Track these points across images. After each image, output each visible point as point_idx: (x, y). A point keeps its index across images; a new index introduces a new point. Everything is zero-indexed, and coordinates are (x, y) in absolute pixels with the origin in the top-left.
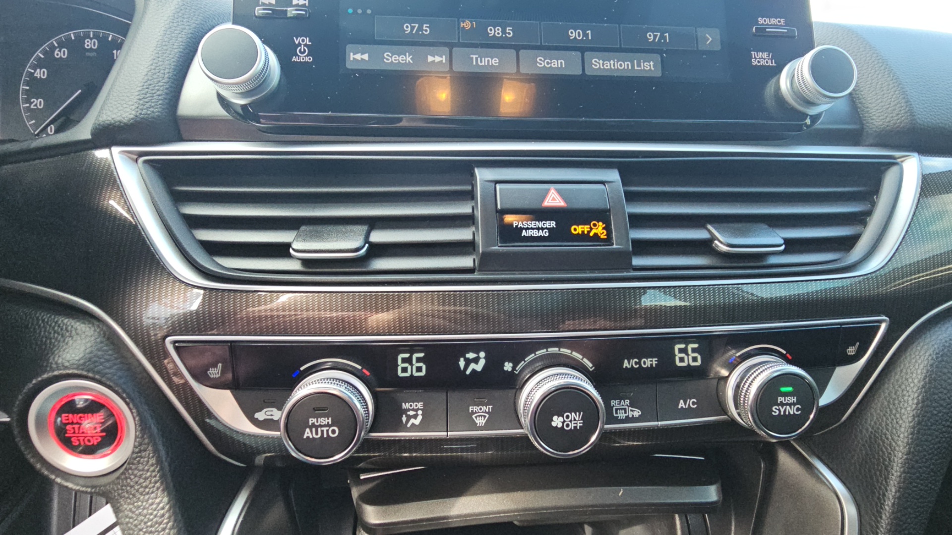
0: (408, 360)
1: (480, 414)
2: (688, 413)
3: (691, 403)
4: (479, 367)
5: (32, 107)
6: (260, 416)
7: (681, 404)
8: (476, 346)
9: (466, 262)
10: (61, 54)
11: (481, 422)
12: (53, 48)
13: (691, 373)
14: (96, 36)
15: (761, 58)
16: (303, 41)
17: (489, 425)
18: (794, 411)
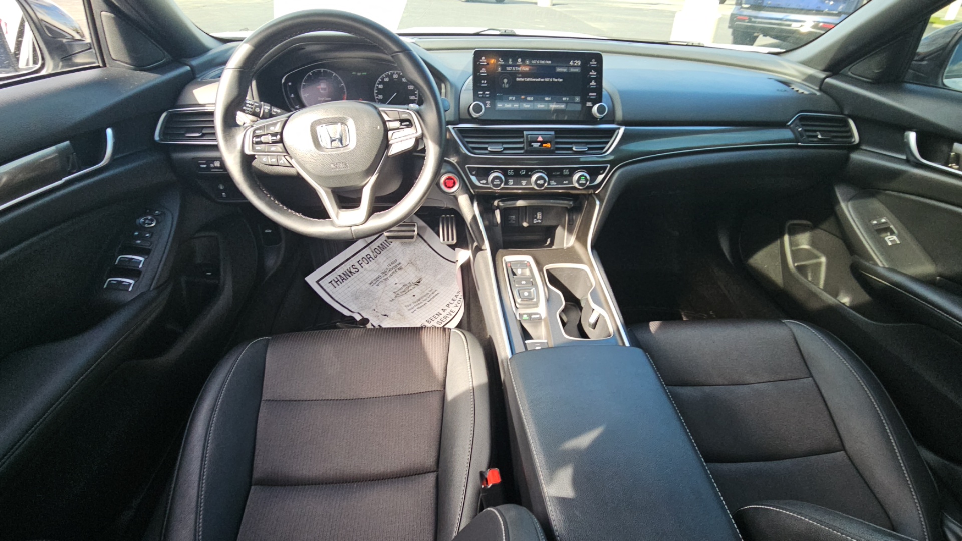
0: (510, 171)
1: (524, 183)
2: (565, 184)
3: (566, 182)
4: (524, 173)
5: (379, 98)
6: (482, 182)
8: (524, 169)
9: (522, 151)
10: (387, 79)
12: (384, 78)
13: (566, 176)
14: (397, 73)
15: (589, 104)
16: (488, 102)
17: (526, 185)
18: (584, 182)
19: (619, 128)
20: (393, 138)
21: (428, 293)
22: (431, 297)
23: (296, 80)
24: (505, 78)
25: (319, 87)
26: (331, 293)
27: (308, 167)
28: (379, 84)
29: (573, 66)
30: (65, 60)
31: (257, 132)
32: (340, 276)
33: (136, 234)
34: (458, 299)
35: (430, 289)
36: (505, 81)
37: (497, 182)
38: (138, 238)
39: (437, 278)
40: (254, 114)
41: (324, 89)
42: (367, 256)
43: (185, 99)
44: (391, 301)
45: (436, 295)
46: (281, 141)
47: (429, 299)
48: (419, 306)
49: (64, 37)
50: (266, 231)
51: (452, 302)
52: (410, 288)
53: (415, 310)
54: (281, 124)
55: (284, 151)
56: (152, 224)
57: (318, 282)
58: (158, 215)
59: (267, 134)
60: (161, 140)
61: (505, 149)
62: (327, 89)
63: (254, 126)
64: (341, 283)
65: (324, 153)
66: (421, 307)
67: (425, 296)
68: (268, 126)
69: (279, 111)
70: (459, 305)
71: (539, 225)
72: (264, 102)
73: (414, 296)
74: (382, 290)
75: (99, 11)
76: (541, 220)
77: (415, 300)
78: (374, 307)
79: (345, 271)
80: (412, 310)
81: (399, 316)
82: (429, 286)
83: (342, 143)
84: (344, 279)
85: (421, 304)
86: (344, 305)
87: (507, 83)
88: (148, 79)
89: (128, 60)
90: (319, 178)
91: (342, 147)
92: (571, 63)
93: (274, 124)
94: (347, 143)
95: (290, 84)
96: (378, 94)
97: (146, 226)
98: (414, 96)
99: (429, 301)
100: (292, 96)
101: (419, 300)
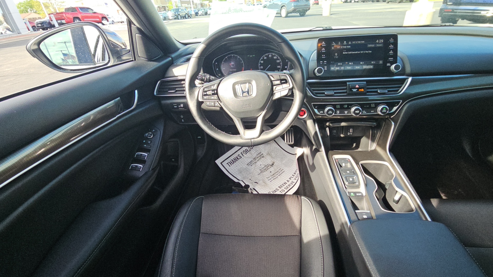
0: (338, 106)
1: (346, 112)
2: (372, 113)
3: (373, 111)
4: (346, 107)
5: (261, 68)
6: (320, 112)
7: (372, 111)
8: (346, 104)
9: (346, 94)
10: (265, 58)
11: (346, 113)
12: (264, 57)
13: (373, 107)
14: (271, 54)
15: (388, 65)
16: (326, 67)
17: (347, 114)
18: (385, 111)
19: (408, 78)
20: (276, 90)
21: (278, 171)
22: (280, 173)
23: (219, 61)
24: (336, 53)
25: (230, 64)
26: (228, 169)
27: (230, 107)
28: (261, 61)
29: (379, 43)
30: (118, 58)
31: (205, 89)
32: (232, 160)
33: (144, 141)
34: (296, 175)
35: (279, 169)
36: (336, 54)
37: (330, 112)
38: (145, 143)
39: (283, 163)
40: (202, 80)
41: (233, 65)
42: (245, 150)
43: (169, 74)
44: (258, 174)
45: (283, 172)
46: (217, 94)
47: (279, 175)
48: (274, 178)
49: (118, 47)
50: (198, 137)
51: (293, 176)
52: (268, 168)
53: (272, 180)
54: (217, 85)
55: (218, 99)
56: (151, 136)
57: (221, 163)
58: (154, 132)
59: (210, 90)
60: (157, 94)
61: (335, 93)
62: (234, 65)
63: (204, 86)
64: (233, 164)
65: (239, 99)
66: (275, 179)
67: (276, 172)
68: (211, 86)
69: (213, 78)
70: (297, 179)
71: (351, 136)
72: (207, 73)
73: (271, 172)
74: (254, 169)
75: (135, 34)
76: (352, 133)
77: (272, 175)
78: (250, 178)
79: (235, 158)
80: (270, 180)
81: (264, 184)
82: (278, 167)
83: (248, 94)
84: (234, 162)
85: (275, 177)
86: (235, 176)
87: (337, 55)
88: (154, 65)
89: (146, 57)
90: (236, 113)
91: (249, 96)
92: (377, 41)
93: (214, 85)
94: (252, 93)
95: (216, 63)
96: (260, 66)
97: (149, 137)
98: (280, 66)
99: (279, 176)
100: (217, 69)
101: (274, 174)
